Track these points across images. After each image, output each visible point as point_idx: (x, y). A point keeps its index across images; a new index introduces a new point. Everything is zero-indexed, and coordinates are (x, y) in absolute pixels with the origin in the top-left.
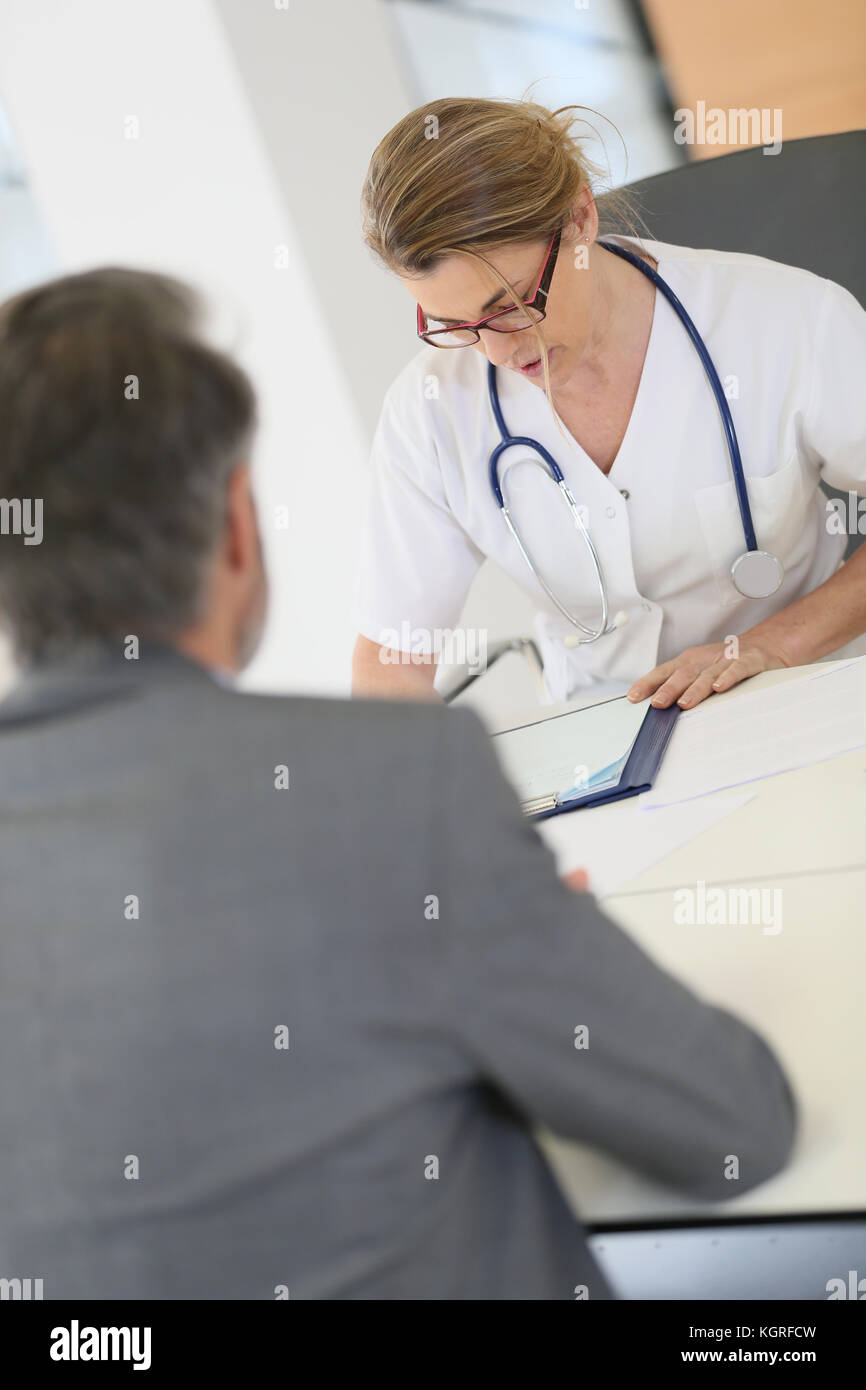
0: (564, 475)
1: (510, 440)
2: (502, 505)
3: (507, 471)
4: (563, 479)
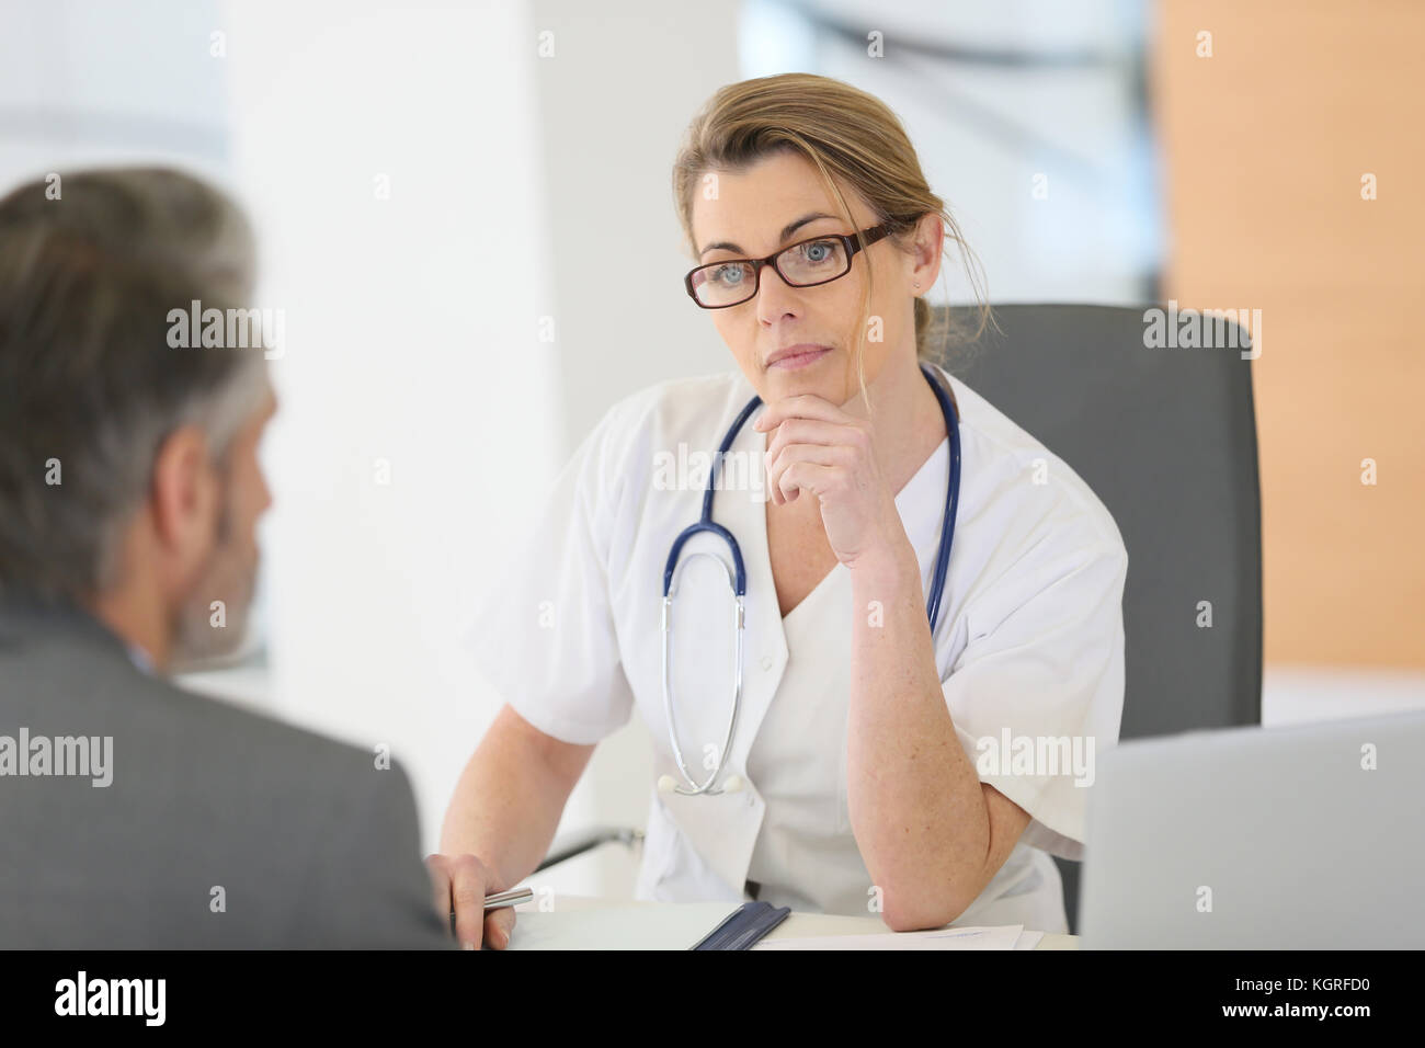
0: (748, 590)
1: (708, 522)
2: (666, 593)
3: (692, 556)
4: (744, 594)
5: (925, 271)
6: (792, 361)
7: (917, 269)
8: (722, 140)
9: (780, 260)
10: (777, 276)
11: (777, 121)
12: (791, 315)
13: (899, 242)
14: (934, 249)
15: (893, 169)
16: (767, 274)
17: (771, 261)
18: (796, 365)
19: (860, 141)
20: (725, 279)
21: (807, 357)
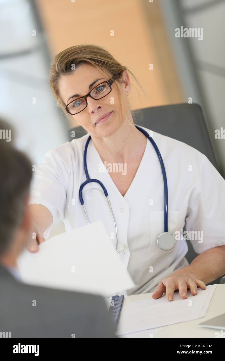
0: (108, 195)
1: (90, 180)
5: (128, 87)
6: (103, 120)
7: (126, 88)
8: (63, 67)
9: (91, 94)
10: (92, 99)
11: (76, 56)
12: (99, 107)
13: (119, 81)
14: (128, 81)
15: (111, 61)
16: (89, 99)
17: (89, 95)
18: (105, 120)
19: (100, 56)
20: (76, 105)
21: (107, 117)
